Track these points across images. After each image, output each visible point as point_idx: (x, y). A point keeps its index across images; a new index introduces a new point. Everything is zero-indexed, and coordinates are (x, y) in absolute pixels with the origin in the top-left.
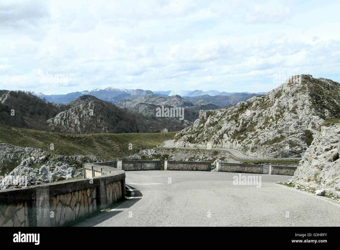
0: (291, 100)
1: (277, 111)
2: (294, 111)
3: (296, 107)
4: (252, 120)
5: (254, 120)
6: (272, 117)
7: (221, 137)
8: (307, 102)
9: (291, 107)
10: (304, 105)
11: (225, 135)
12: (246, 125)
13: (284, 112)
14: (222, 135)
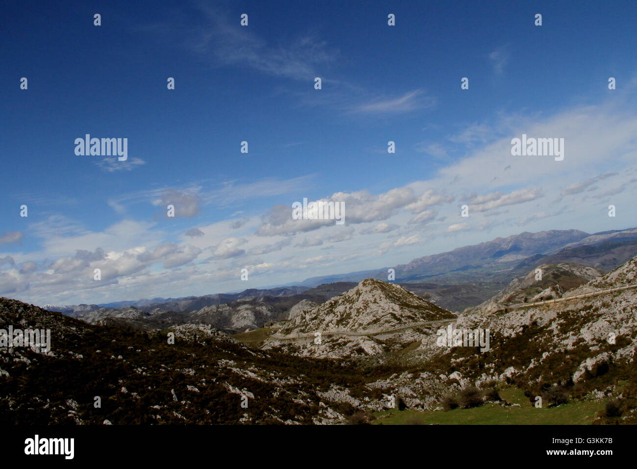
0: (370, 295)
1: (363, 304)
2: (375, 302)
3: (375, 299)
4: (345, 311)
5: (348, 311)
6: (360, 308)
7: (327, 325)
8: (382, 295)
9: (373, 300)
10: (380, 298)
11: (330, 324)
12: (343, 315)
13: (368, 303)
14: (328, 324)
